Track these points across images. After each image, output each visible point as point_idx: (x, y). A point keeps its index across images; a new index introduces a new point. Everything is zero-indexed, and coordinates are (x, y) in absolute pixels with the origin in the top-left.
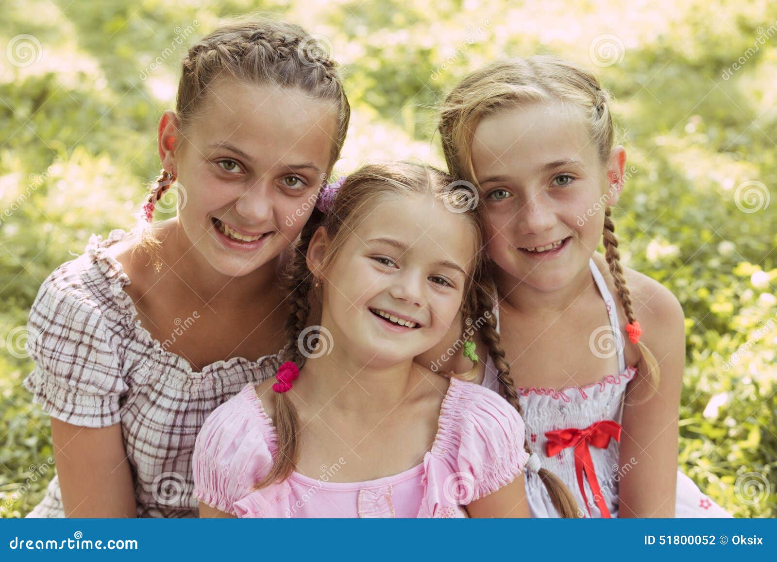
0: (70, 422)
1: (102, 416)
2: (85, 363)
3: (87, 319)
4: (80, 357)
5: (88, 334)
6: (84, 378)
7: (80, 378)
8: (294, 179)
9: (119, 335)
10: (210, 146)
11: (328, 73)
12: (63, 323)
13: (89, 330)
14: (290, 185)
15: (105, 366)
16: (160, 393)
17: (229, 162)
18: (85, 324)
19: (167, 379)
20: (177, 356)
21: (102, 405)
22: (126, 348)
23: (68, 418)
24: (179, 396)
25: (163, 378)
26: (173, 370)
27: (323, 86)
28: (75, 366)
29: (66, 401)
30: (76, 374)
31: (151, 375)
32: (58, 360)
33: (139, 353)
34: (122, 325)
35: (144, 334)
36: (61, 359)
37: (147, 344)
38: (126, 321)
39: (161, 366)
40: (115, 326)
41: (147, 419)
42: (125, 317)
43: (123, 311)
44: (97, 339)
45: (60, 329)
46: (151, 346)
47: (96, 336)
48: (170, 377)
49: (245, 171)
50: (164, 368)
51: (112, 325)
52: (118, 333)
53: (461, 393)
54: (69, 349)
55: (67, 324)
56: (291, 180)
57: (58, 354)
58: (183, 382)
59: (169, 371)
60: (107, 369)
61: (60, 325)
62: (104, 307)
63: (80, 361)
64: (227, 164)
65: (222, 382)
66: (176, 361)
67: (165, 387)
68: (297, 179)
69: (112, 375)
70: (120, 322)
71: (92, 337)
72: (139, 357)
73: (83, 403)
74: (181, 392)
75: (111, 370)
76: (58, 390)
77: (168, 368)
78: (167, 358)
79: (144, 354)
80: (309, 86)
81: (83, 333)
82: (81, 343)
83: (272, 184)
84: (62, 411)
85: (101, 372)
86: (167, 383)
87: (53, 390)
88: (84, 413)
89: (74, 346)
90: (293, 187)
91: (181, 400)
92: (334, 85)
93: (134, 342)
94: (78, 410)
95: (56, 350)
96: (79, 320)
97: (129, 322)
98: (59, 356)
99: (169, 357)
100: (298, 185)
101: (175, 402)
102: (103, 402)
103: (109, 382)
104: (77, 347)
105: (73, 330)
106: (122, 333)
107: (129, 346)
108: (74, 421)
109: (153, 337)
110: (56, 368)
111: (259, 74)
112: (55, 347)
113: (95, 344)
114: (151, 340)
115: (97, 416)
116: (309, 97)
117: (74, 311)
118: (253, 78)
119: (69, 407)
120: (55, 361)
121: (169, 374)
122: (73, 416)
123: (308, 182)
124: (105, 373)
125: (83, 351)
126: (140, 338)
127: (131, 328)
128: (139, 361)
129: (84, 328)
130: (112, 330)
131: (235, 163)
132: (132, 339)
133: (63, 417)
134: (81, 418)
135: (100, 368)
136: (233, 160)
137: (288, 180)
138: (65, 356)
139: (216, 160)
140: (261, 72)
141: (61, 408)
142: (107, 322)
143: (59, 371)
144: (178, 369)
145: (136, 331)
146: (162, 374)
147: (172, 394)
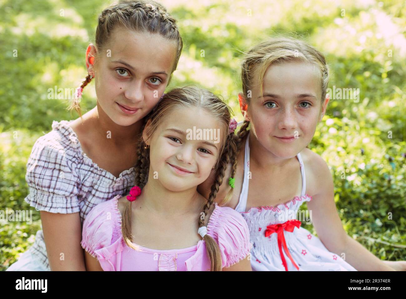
0: (50, 212)
1: (67, 208)
2: (57, 179)
3: (57, 156)
4: (54, 177)
5: (58, 164)
6: (57, 187)
7: (55, 187)
8: (155, 79)
9: (75, 163)
10: (112, 62)
11: (173, 26)
12: (45, 160)
13: (58, 161)
14: (153, 82)
15: (68, 180)
16: (97, 190)
17: (122, 70)
18: (56, 159)
19: (101, 183)
20: (106, 171)
21: (67, 203)
22: (79, 169)
23: (49, 210)
24: (107, 191)
25: (99, 182)
26: (104, 178)
27: (171, 33)
28: (52, 182)
29: (48, 201)
30: (53, 185)
31: (93, 181)
32: (43, 179)
33: (86, 170)
34: (76, 158)
35: (88, 160)
36: (45, 178)
37: (90, 165)
38: (78, 155)
39: (98, 176)
40: (72, 158)
41: (91, 203)
42: (77, 154)
43: (76, 150)
44: (63, 166)
45: (44, 163)
46: (92, 166)
47: (62, 164)
48: (102, 182)
49: (130, 75)
50: (99, 178)
51: (70, 158)
52: (74, 162)
53: (220, 213)
54: (49, 173)
55: (47, 160)
56: (153, 80)
57: (43, 176)
58: (109, 184)
59: (102, 179)
60: (69, 181)
61: (44, 161)
62: (66, 149)
63: (54, 179)
64: (121, 71)
65: (127, 181)
66: (106, 174)
67: (99, 187)
68: (156, 79)
69: (71, 184)
70: (75, 156)
71: (60, 165)
72: (87, 172)
73: (57, 201)
74: (108, 189)
75: (71, 182)
76: (43, 197)
77: (101, 177)
78: (101, 172)
79: (89, 171)
80: (164, 33)
81: (55, 163)
82: (55, 169)
83: (144, 82)
84: (46, 206)
85: (66, 183)
86: (101, 185)
87: (41, 197)
88: (58, 207)
89: (51, 171)
90: (154, 84)
91: (109, 193)
92: (176, 32)
93: (83, 165)
94: (54, 205)
95: (42, 174)
96: (53, 157)
97: (80, 156)
98: (44, 177)
99: (102, 171)
100: (157, 83)
101: (106, 194)
102: (67, 201)
103: (70, 188)
104: (53, 171)
105: (51, 162)
106: (76, 162)
107: (81, 168)
108: (53, 211)
109: (93, 162)
110: (42, 183)
111: (139, 26)
112: (41, 172)
113: (62, 168)
114: (92, 163)
115: (64, 208)
116: (164, 39)
117: (50, 152)
118: (135, 28)
119: (49, 204)
120: (42, 179)
121: (102, 180)
122: (52, 209)
123: (162, 81)
124: (68, 183)
125: (56, 173)
126: (87, 162)
127: (81, 158)
128: (87, 175)
129: (56, 160)
130: (71, 160)
131: (125, 70)
132: (82, 164)
133: (47, 210)
134: (56, 209)
135: (65, 181)
136: (124, 69)
137: (152, 80)
138: (47, 176)
139: (115, 69)
140: (140, 25)
141: (45, 205)
142: (68, 157)
143: (44, 184)
144: (106, 177)
145: (84, 159)
146: (98, 180)
147: (104, 190)
